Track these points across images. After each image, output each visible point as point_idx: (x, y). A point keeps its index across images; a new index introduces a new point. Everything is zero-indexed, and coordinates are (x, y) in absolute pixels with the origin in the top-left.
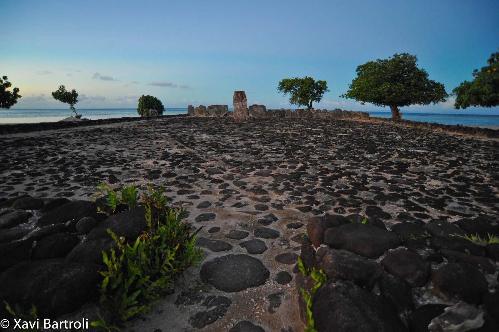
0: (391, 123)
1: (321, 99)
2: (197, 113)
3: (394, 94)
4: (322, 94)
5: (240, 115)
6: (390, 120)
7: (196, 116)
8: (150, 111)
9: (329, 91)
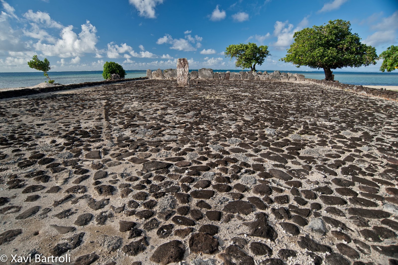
0: (322, 85)
1: (263, 62)
2: (155, 76)
3: (326, 58)
4: (264, 58)
5: (183, 80)
6: (321, 81)
7: (153, 78)
8: (113, 75)
9: (270, 55)
